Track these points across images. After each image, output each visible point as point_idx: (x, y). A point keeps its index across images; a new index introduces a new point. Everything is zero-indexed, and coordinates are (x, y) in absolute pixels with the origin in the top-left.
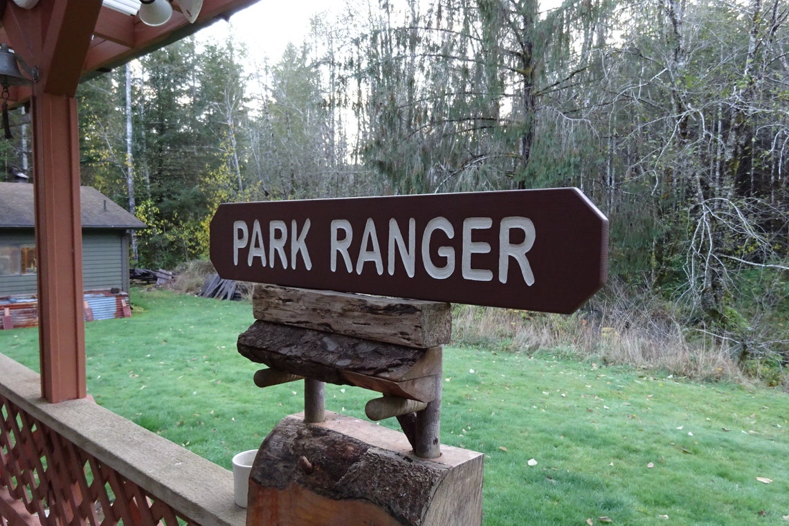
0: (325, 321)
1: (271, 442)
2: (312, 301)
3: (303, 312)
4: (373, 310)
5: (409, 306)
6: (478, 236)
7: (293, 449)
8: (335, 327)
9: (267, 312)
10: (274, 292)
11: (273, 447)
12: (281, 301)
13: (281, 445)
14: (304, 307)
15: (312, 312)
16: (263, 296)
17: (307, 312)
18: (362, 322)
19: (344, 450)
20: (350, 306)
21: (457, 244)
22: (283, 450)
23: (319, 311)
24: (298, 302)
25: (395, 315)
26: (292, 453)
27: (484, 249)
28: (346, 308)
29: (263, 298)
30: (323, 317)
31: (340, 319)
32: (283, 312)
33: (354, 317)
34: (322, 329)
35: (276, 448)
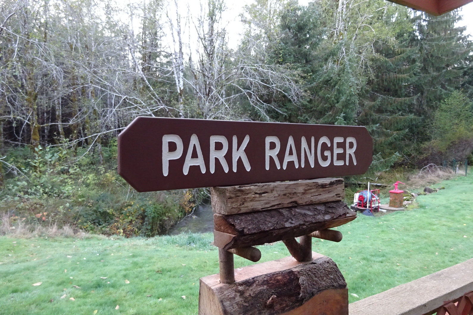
0: (293, 200)
1: (227, 309)
2: (282, 189)
3: (276, 198)
4: (323, 186)
5: (339, 181)
6: (339, 145)
7: (245, 302)
8: (300, 202)
9: (243, 206)
10: (250, 189)
11: (232, 311)
12: (258, 195)
13: (235, 306)
14: (277, 195)
15: (283, 197)
16: (238, 195)
17: (279, 198)
18: (317, 194)
19: (278, 281)
20: (309, 187)
21: (331, 149)
22: (240, 308)
23: (287, 195)
24: (272, 193)
25: (335, 186)
26: (247, 305)
27: (341, 151)
28: (306, 189)
29: (238, 196)
30: (291, 198)
31: (303, 196)
32: (258, 202)
33: (311, 193)
34: (290, 205)
35: (234, 310)
